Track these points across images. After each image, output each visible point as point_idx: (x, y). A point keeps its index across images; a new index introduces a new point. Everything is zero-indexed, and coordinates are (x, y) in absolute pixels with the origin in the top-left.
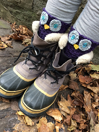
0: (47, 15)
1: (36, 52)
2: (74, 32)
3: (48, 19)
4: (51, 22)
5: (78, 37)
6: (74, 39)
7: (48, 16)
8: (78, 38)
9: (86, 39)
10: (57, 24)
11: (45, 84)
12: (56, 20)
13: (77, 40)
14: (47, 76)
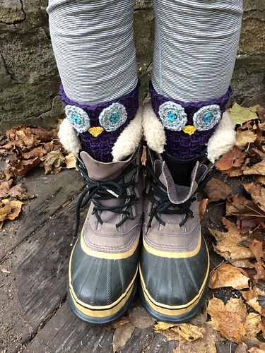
0: (81, 109)
1: (111, 192)
2: (167, 106)
3: (90, 117)
4: (100, 118)
5: (183, 113)
6: (176, 118)
7: (84, 112)
8: (186, 114)
9: (203, 106)
10: (115, 112)
11: (169, 235)
12: (108, 109)
13: (185, 119)
14: (163, 217)
